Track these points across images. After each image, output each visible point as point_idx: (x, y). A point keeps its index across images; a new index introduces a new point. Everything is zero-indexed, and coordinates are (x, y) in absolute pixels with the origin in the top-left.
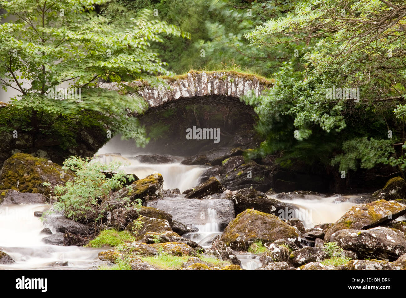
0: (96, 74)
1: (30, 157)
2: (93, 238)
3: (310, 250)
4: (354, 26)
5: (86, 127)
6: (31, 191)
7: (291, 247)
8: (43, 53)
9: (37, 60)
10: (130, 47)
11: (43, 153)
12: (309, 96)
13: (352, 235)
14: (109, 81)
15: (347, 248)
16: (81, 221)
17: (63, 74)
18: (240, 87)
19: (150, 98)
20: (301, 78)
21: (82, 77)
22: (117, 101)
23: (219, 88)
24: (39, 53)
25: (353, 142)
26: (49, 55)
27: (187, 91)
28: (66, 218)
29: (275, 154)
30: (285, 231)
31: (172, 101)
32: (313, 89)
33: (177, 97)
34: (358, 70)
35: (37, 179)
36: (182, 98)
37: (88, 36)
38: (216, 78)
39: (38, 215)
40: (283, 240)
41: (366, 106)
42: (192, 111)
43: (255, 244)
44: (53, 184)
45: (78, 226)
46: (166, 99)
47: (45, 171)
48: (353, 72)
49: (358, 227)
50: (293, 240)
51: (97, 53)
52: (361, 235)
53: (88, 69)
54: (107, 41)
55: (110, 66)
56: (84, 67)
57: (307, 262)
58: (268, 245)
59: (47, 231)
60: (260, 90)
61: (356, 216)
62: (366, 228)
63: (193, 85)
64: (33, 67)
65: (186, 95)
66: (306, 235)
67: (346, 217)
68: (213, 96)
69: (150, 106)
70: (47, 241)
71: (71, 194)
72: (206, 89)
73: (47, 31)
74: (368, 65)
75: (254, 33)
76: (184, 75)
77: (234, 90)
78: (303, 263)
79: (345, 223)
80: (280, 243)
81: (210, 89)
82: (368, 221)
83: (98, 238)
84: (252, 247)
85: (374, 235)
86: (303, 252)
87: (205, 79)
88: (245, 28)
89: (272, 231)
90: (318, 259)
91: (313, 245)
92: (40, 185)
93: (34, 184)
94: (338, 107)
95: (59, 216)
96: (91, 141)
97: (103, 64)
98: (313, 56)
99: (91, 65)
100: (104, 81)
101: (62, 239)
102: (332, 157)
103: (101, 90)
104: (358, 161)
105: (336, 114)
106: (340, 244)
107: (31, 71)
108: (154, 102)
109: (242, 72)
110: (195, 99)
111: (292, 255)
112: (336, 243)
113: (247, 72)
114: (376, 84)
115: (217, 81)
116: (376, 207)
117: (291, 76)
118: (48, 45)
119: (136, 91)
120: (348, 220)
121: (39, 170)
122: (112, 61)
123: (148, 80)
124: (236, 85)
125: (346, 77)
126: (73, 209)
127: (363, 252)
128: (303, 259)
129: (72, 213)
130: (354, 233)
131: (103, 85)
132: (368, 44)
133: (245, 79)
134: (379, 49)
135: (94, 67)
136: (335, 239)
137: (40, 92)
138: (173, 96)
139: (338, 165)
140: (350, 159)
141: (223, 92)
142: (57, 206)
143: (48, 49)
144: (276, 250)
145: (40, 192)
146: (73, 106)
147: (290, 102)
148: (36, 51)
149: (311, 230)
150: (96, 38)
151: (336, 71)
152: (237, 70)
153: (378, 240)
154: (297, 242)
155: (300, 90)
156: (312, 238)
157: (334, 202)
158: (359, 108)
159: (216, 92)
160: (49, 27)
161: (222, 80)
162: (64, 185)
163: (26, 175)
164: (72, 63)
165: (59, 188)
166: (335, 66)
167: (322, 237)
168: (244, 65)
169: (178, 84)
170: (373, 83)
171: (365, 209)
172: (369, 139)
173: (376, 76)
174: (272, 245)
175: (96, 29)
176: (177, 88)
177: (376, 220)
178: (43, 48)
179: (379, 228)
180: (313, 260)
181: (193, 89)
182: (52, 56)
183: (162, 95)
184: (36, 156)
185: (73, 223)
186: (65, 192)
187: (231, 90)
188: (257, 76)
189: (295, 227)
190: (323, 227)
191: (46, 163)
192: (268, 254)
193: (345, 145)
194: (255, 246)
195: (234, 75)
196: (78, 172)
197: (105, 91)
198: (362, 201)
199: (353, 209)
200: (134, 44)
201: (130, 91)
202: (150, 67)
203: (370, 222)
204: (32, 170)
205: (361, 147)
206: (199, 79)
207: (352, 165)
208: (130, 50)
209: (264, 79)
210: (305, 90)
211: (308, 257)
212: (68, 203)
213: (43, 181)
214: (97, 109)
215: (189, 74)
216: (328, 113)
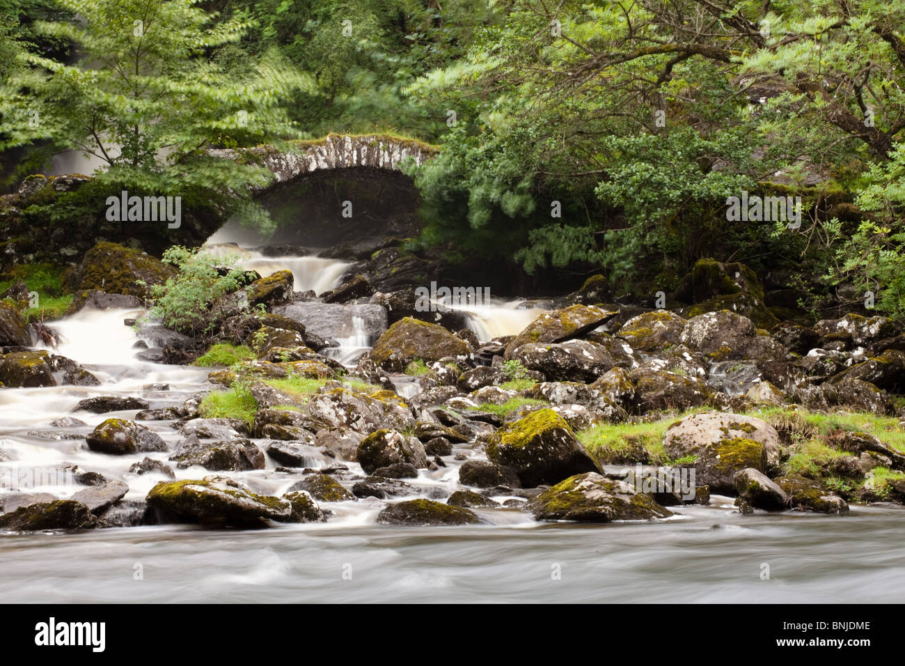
0: (205, 138)
1: (118, 248)
2: (201, 354)
3: (485, 371)
4: (544, 77)
5: (191, 208)
6: (120, 292)
7: (461, 366)
8: (137, 110)
9: (128, 118)
10: (250, 102)
11: (135, 242)
12: (486, 167)
13: (540, 350)
14: (221, 147)
15: (532, 367)
16: (186, 332)
17: (163, 139)
18: (396, 156)
19: (276, 170)
20: (476, 144)
21: (187, 143)
22: (234, 173)
23: (368, 157)
24: (131, 110)
25: (542, 231)
26: (144, 113)
27: (326, 161)
28: (166, 327)
29: (441, 246)
30: (453, 346)
31: (305, 174)
32: (491, 158)
33: (312, 168)
34: (549, 135)
35: (128, 276)
36: (318, 170)
37: (197, 87)
38: (363, 143)
39: (129, 323)
40: (450, 358)
41: (559, 182)
42: (333, 187)
43: (415, 364)
44: (149, 283)
45: (181, 338)
46: (297, 172)
47: (138, 266)
48: (542, 137)
49: (548, 341)
50: (463, 358)
51: (206, 110)
52: (551, 350)
53: (195, 132)
54: (221, 94)
55: (224, 127)
56: (190, 129)
57: (481, 386)
58: (432, 364)
59: (140, 344)
60: (422, 161)
61: (546, 326)
62: (557, 341)
63: (332, 154)
64: (122, 128)
65: (325, 166)
66: (481, 351)
67: (532, 327)
68: (359, 168)
69: (275, 180)
70: (141, 357)
71: (173, 296)
72: (351, 157)
73: (143, 80)
74: (562, 129)
75: (414, 86)
76: (321, 140)
77: (387, 160)
78: (477, 388)
79: (531, 335)
80: (447, 362)
81: (355, 158)
82: (560, 332)
83: (208, 355)
84: (410, 367)
85: (567, 350)
86: (476, 374)
87: (349, 145)
88: (402, 78)
89: (436, 346)
90: (495, 382)
91: (489, 364)
92: (133, 285)
93: (124, 283)
94: (525, 184)
95: (157, 324)
96: (198, 227)
97: (214, 124)
98: (492, 117)
99: (198, 126)
100: (215, 147)
101: (161, 355)
102: (515, 249)
103: (211, 158)
104: (548, 256)
105: (521, 192)
106: (524, 362)
107: (122, 133)
108: (282, 175)
109: (398, 136)
110: (336, 172)
111: (461, 377)
112: (519, 361)
113: (404, 137)
114: (572, 154)
115: (365, 148)
116: (571, 315)
117: (464, 142)
118: (142, 99)
119: (257, 161)
120: (534, 331)
121: (130, 264)
122: (227, 119)
123: (273, 146)
124: (390, 154)
125: (533, 144)
126: (174, 315)
127: (553, 373)
128: (476, 383)
129: (174, 321)
130: (542, 349)
131: (214, 153)
132: (562, 102)
133: (402, 145)
134: (575, 109)
135: (202, 128)
136: (517, 357)
137: (130, 161)
138: (307, 167)
139: (522, 260)
140: (538, 252)
141: (373, 163)
142: (154, 311)
143: (142, 105)
144: (442, 370)
145: (132, 293)
146: (176, 182)
147: (461, 175)
148: (128, 107)
149: (488, 345)
150: (206, 90)
151: (521, 136)
152: (391, 134)
153: (572, 356)
154: (468, 360)
155: (475, 160)
156: (489, 355)
157: (517, 308)
158: (550, 186)
159: (363, 162)
160: (145, 75)
161: (371, 147)
162: (163, 284)
163: (113, 271)
164: (174, 123)
165: (157, 288)
166: (520, 130)
167: (501, 353)
168: (401, 127)
169: (313, 152)
170: (568, 153)
171: (557, 317)
172: (562, 227)
173: (571, 144)
174: (436, 365)
175: (206, 79)
176: (312, 157)
177: (570, 331)
178: (137, 104)
179: (574, 341)
180: (490, 383)
181: (333, 158)
182: (147, 115)
183: (292, 165)
184: (126, 246)
185: (174, 335)
186: (164, 294)
187: (384, 159)
188: (417, 142)
189: (466, 341)
190: (503, 340)
191: (139, 255)
192: (432, 376)
193: (533, 235)
194: (414, 365)
195: (387, 140)
196: (182, 266)
197: (218, 159)
198: (553, 307)
199: (542, 317)
200: (256, 99)
201: (251, 159)
202: (278, 128)
203: (562, 333)
204: (121, 265)
205: (552, 237)
206: (340, 145)
207: (540, 259)
208: (250, 107)
209: (427, 145)
210: (481, 160)
211: (482, 378)
212: (169, 308)
213: (136, 278)
214: (207, 184)
215: (328, 139)
216: (511, 190)
